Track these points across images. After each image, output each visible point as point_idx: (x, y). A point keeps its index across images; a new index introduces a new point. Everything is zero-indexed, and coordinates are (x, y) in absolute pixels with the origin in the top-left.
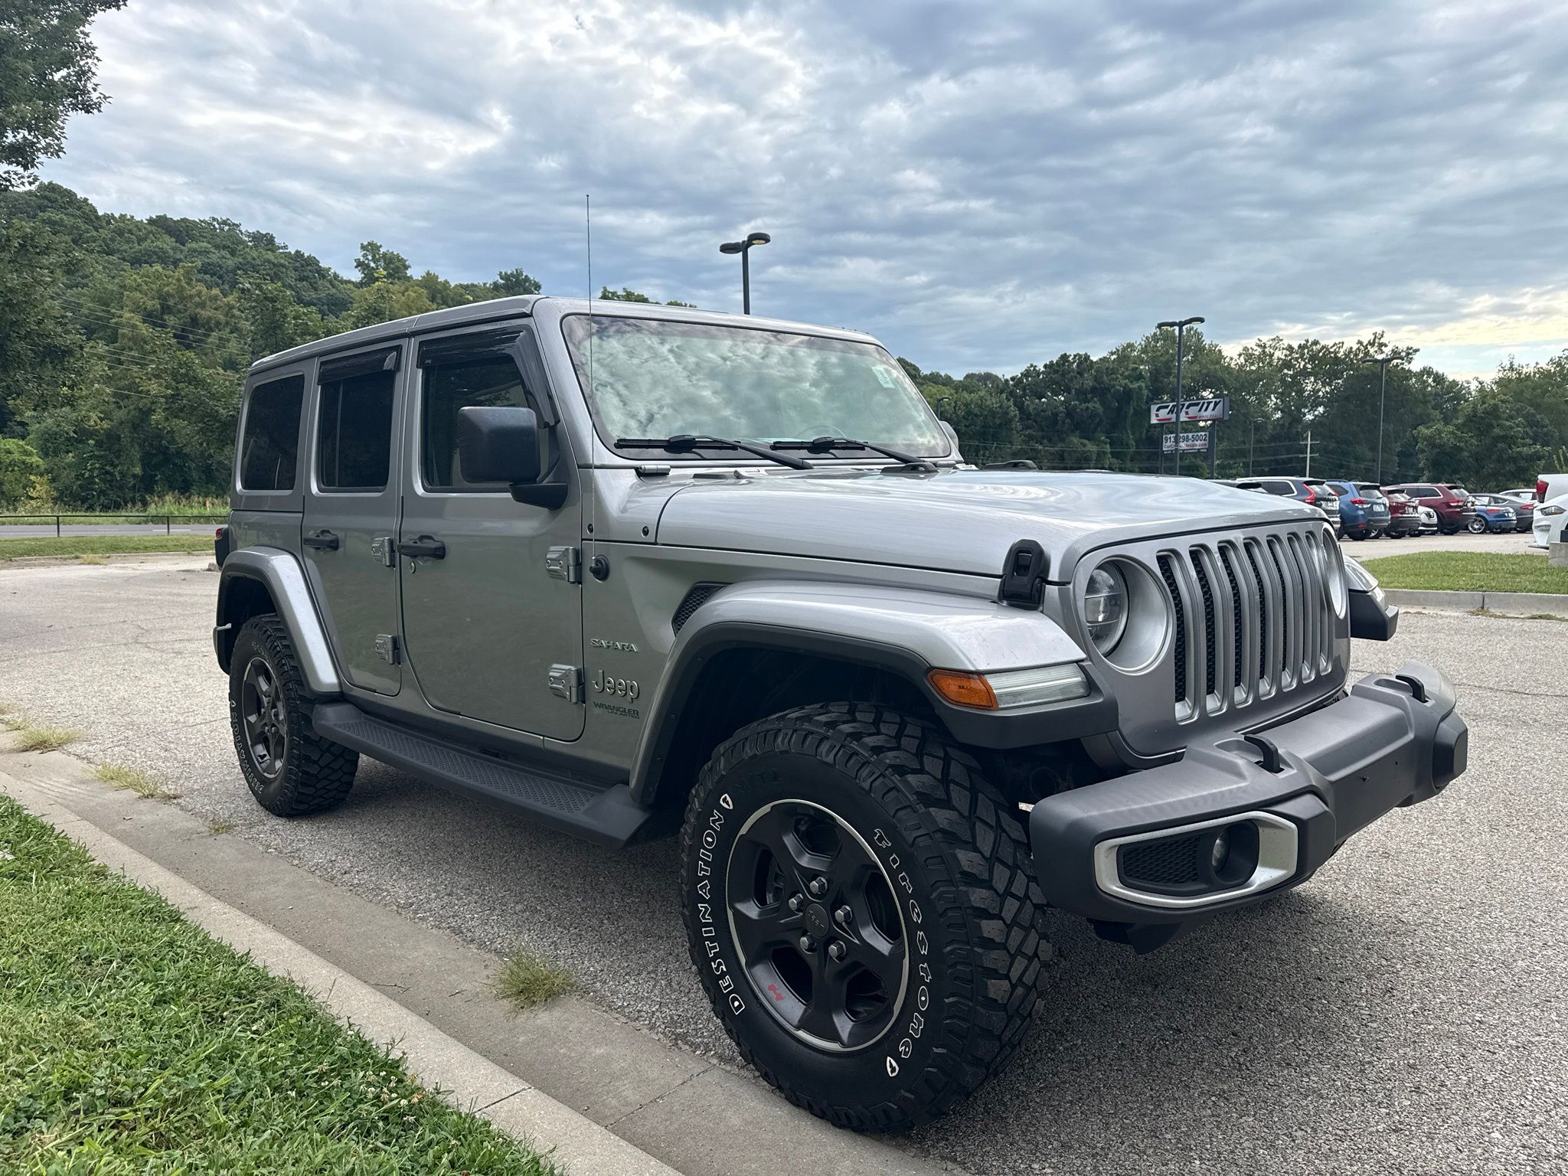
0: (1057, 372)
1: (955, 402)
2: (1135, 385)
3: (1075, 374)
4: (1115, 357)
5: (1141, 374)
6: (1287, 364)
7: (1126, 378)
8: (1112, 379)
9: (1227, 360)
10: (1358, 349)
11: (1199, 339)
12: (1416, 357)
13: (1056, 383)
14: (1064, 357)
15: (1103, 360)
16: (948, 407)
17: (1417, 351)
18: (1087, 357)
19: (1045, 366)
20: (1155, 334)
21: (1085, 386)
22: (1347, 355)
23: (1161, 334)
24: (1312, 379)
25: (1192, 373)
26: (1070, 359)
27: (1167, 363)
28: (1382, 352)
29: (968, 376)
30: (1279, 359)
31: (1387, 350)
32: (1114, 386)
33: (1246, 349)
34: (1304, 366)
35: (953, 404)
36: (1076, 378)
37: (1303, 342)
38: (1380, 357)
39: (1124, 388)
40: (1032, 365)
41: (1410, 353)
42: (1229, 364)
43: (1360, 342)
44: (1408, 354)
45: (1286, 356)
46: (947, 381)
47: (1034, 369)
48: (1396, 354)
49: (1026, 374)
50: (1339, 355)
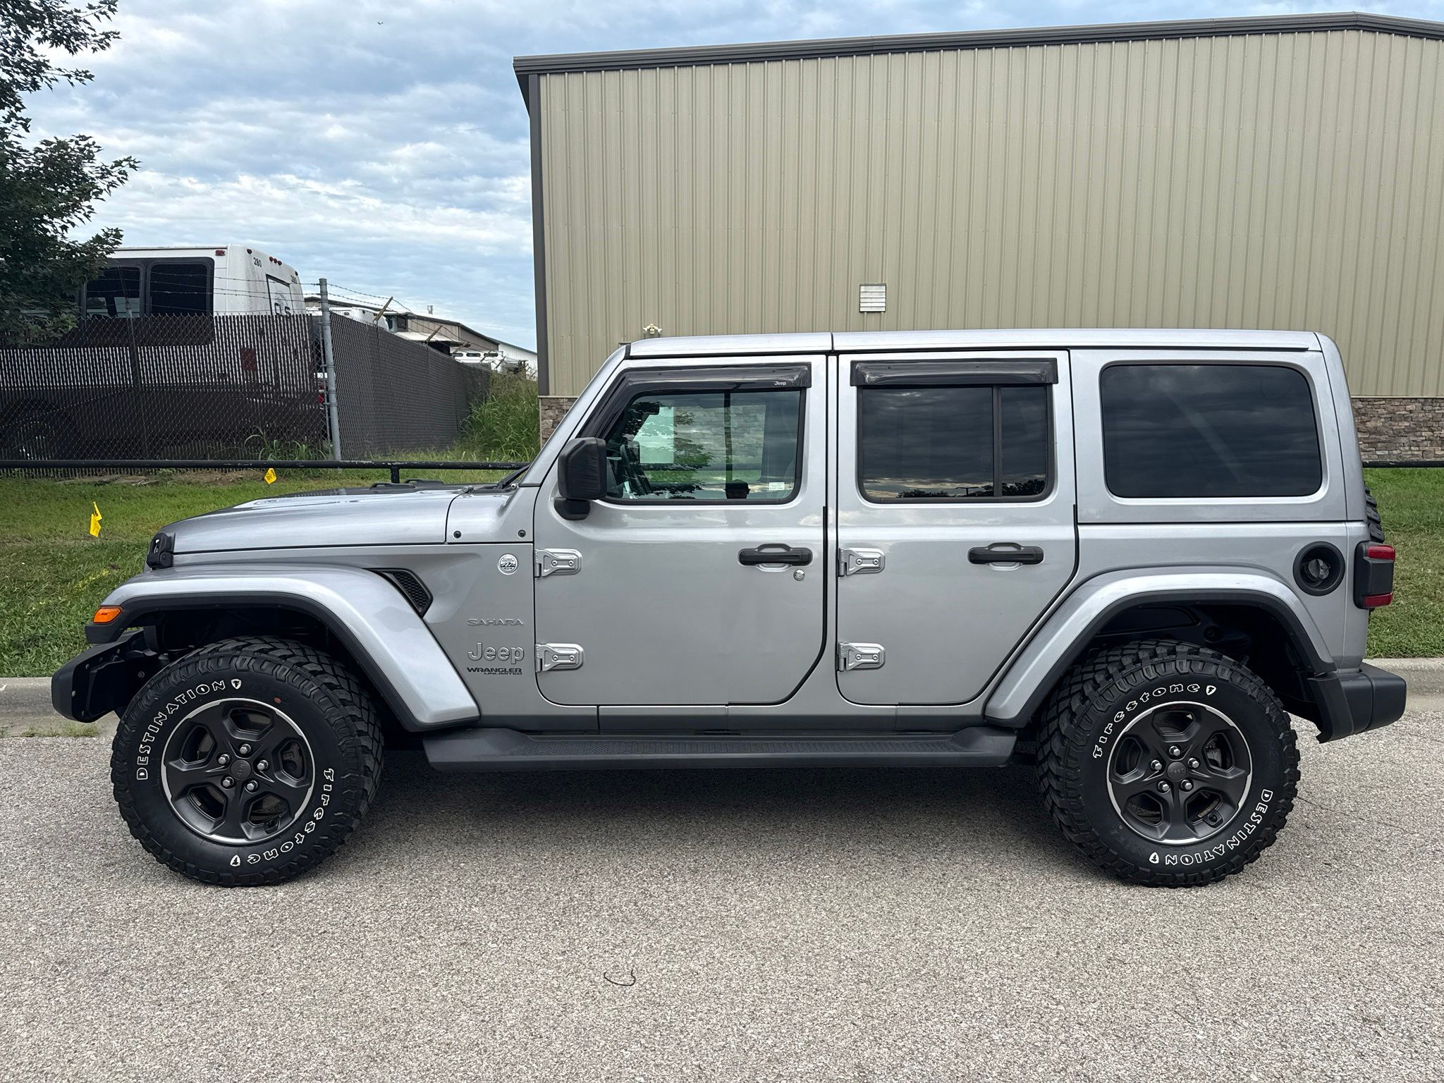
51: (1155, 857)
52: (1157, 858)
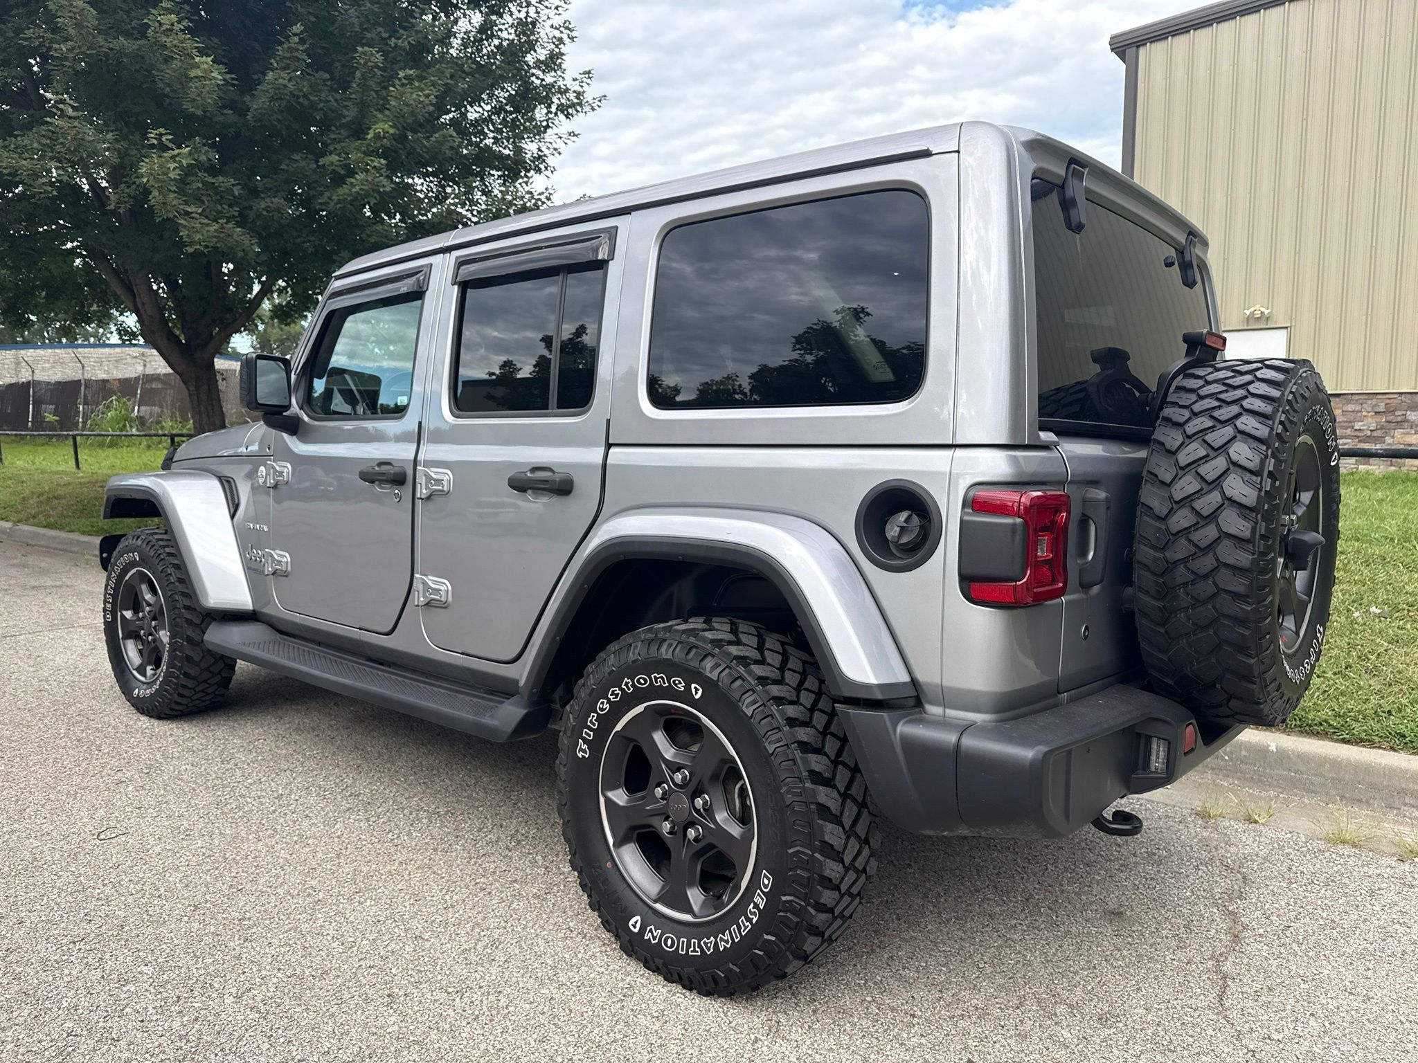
51: (636, 922)
52: (638, 925)
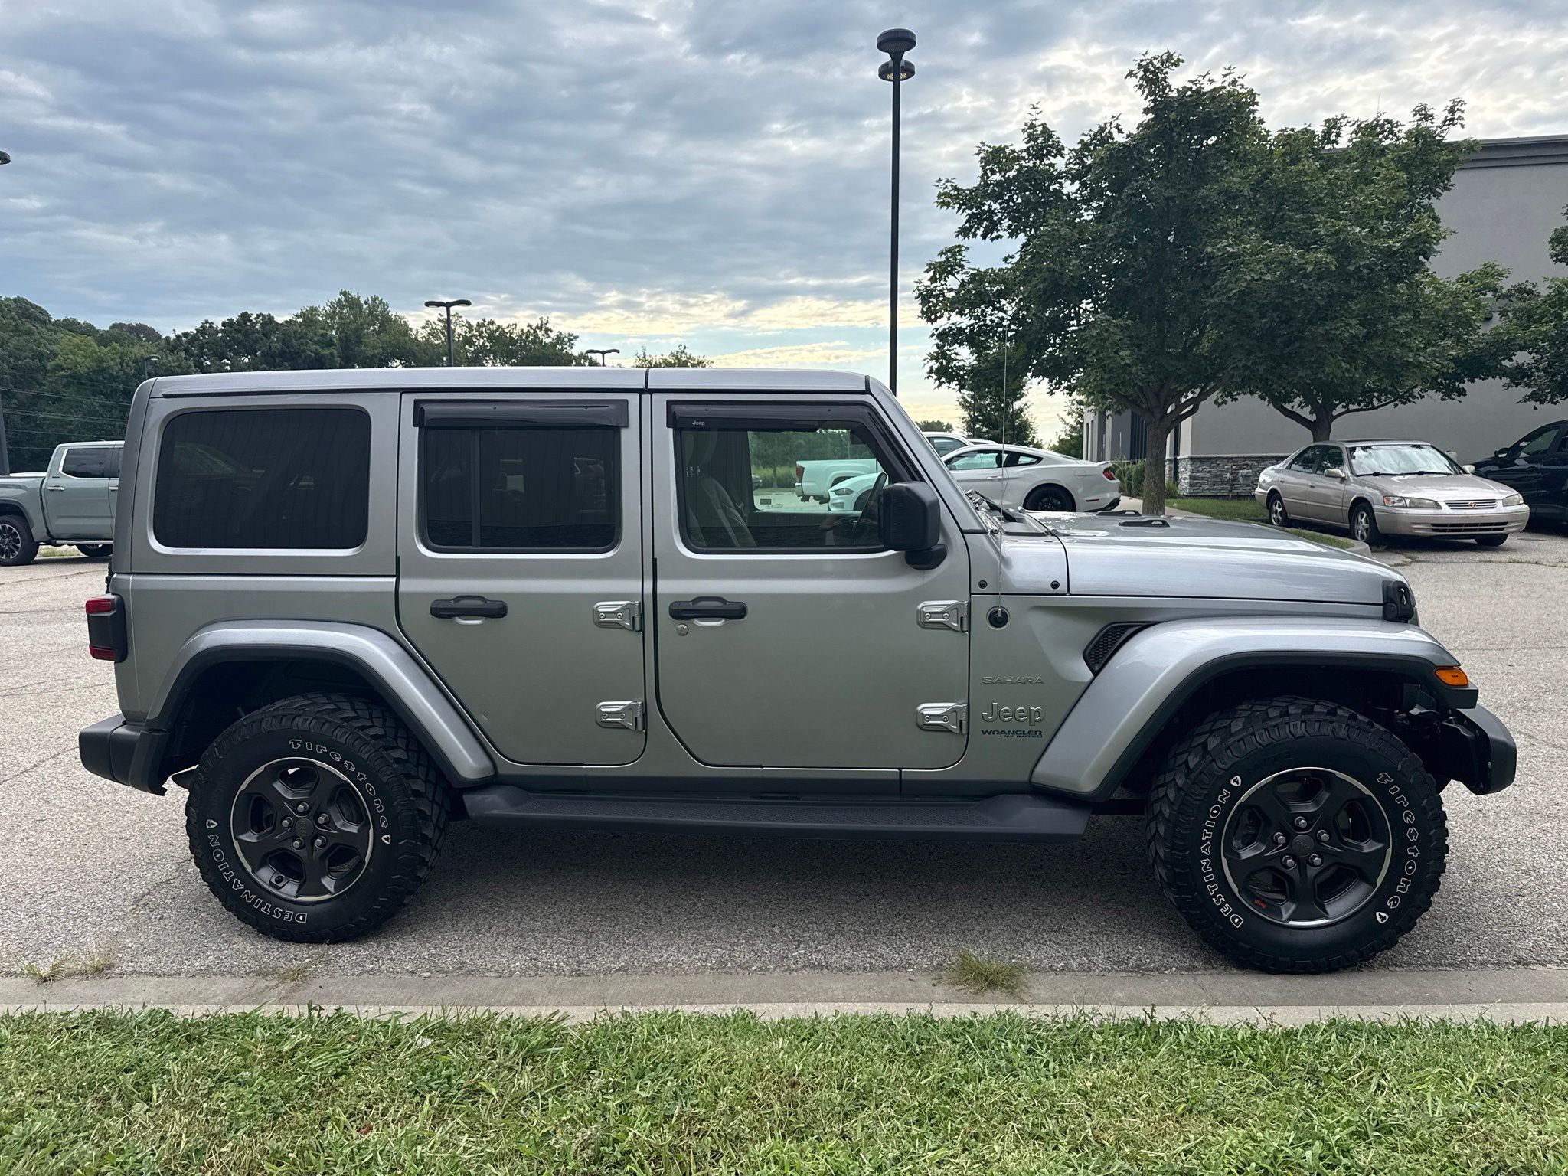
0: (238, 331)
1: (121, 358)
2: (327, 352)
3: (261, 335)
4: (300, 320)
5: (331, 340)
6: (468, 341)
7: (316, 343)
8: (302, 344)
9: (414, 332)
10: (528, 331)
11: (385, 310)
12: (576, 343)
13: (238, 344)
14: (245, 316)
15: (289, 323)
16: (112, 363)
17: (576, 337)
18: (271, 319)
19: (224, 324)
20: (340, 300)
21: (273, 349)
22: (520, 336)
23: (346, 301)
24: (492, 357)
25: (383, 343)
26: (252, 318)
27: (357, 330)
28: (549, 337)
29: (114, 326)
30: (459, 335)
31: (553, 335)
32: (304, 351)
33: (428, 322)
34: (483, 344)
35: (118, 360)
36: (262, 339)
37: (481, 321)
38: (548, 341)
39: (315, 354)
40: (207, 322)
41: (572, 339)
42: (416, 338)
43: (530, 326)
44: (570, 340)
45: (465, 332)
46: (88, 330)
47: (211, 327)
48: (559, 339)
49: (202, 331)
50: (513, 336)
